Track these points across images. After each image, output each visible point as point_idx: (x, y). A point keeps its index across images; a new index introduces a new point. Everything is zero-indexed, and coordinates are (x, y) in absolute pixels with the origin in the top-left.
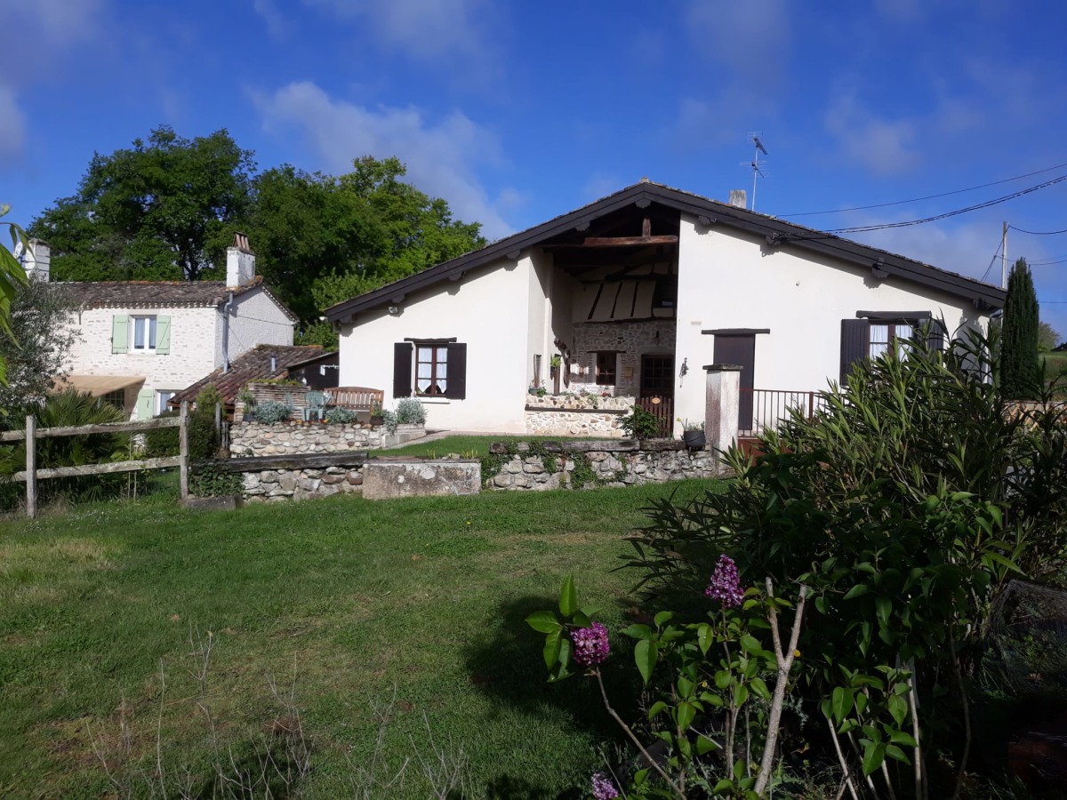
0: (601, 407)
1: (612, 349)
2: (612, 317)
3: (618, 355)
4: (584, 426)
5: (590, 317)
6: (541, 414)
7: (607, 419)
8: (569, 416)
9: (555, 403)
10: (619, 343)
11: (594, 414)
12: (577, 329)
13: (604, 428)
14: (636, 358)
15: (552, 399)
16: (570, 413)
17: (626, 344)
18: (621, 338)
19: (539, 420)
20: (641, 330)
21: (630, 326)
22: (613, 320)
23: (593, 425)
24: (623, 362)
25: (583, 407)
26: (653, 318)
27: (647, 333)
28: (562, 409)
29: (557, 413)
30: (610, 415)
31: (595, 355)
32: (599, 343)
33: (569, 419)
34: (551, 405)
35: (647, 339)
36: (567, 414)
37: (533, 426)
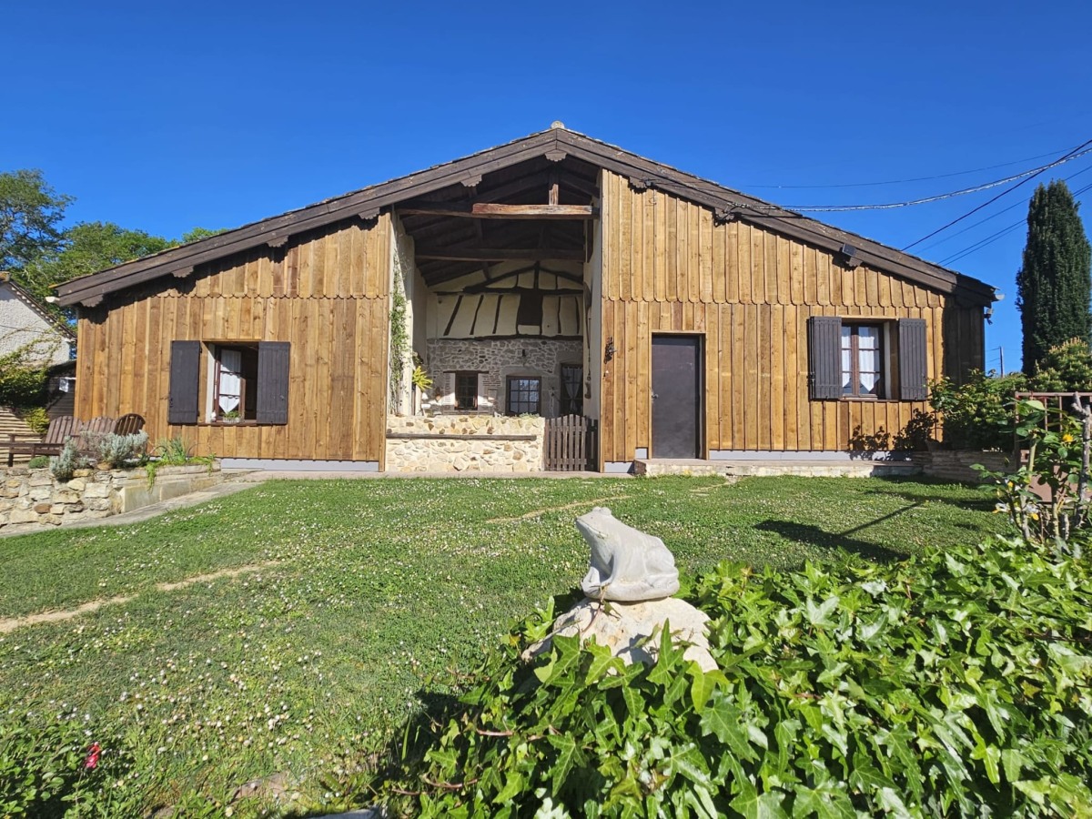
0: (497, 432)
1: (472, 369)
2: (472, 333)
3: (480, 375)
4: (474, 459)
5: (447, 332)
6: (410, 443)
7: (507, 449)
8: (452, 445)
9: (431, 427)
10: (481, 362)
11: (488, 442)
12: (431, 346)
13: (502, 461)
14: (501, 379)
15: (425, 421)
16: (452, 441)
17: (489, 363)
18: (483, 357)
19: (406, 451)
20: (505, 348)
21: (493, 343)
22: (473, 336)
23: (487, 457)
24: (486, 383)
25: (471, 432)
26: (518, 336)
27: (512, 352)
28: (441, 436)
29: (434, 441)
30: (510, 443)
31: (453, 376)
32: (458, 362)
33: (452, 449)
34: (425, 430)
35: (512, 357)
36: (448, 442)
37: (398, 461)
